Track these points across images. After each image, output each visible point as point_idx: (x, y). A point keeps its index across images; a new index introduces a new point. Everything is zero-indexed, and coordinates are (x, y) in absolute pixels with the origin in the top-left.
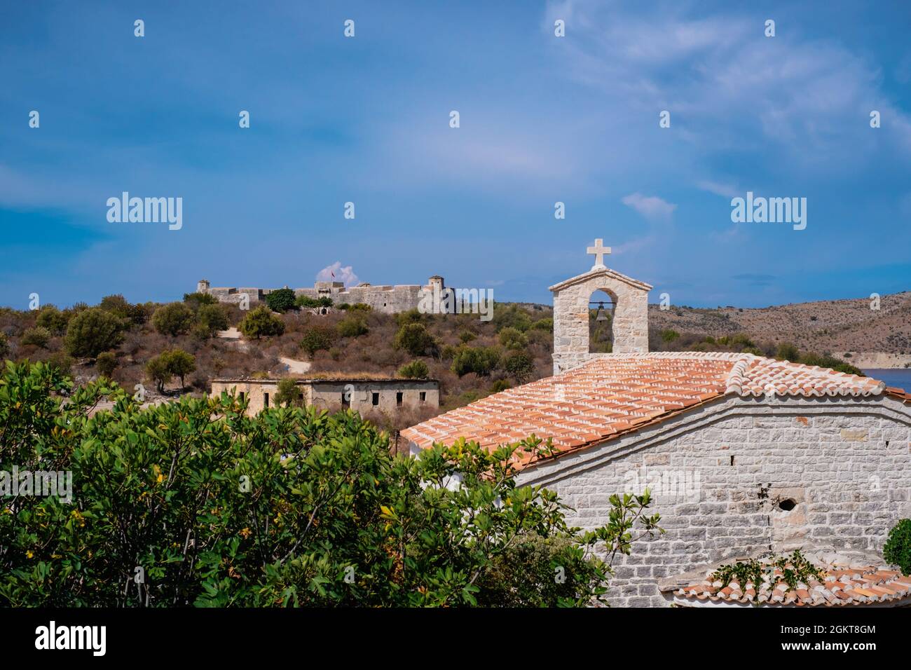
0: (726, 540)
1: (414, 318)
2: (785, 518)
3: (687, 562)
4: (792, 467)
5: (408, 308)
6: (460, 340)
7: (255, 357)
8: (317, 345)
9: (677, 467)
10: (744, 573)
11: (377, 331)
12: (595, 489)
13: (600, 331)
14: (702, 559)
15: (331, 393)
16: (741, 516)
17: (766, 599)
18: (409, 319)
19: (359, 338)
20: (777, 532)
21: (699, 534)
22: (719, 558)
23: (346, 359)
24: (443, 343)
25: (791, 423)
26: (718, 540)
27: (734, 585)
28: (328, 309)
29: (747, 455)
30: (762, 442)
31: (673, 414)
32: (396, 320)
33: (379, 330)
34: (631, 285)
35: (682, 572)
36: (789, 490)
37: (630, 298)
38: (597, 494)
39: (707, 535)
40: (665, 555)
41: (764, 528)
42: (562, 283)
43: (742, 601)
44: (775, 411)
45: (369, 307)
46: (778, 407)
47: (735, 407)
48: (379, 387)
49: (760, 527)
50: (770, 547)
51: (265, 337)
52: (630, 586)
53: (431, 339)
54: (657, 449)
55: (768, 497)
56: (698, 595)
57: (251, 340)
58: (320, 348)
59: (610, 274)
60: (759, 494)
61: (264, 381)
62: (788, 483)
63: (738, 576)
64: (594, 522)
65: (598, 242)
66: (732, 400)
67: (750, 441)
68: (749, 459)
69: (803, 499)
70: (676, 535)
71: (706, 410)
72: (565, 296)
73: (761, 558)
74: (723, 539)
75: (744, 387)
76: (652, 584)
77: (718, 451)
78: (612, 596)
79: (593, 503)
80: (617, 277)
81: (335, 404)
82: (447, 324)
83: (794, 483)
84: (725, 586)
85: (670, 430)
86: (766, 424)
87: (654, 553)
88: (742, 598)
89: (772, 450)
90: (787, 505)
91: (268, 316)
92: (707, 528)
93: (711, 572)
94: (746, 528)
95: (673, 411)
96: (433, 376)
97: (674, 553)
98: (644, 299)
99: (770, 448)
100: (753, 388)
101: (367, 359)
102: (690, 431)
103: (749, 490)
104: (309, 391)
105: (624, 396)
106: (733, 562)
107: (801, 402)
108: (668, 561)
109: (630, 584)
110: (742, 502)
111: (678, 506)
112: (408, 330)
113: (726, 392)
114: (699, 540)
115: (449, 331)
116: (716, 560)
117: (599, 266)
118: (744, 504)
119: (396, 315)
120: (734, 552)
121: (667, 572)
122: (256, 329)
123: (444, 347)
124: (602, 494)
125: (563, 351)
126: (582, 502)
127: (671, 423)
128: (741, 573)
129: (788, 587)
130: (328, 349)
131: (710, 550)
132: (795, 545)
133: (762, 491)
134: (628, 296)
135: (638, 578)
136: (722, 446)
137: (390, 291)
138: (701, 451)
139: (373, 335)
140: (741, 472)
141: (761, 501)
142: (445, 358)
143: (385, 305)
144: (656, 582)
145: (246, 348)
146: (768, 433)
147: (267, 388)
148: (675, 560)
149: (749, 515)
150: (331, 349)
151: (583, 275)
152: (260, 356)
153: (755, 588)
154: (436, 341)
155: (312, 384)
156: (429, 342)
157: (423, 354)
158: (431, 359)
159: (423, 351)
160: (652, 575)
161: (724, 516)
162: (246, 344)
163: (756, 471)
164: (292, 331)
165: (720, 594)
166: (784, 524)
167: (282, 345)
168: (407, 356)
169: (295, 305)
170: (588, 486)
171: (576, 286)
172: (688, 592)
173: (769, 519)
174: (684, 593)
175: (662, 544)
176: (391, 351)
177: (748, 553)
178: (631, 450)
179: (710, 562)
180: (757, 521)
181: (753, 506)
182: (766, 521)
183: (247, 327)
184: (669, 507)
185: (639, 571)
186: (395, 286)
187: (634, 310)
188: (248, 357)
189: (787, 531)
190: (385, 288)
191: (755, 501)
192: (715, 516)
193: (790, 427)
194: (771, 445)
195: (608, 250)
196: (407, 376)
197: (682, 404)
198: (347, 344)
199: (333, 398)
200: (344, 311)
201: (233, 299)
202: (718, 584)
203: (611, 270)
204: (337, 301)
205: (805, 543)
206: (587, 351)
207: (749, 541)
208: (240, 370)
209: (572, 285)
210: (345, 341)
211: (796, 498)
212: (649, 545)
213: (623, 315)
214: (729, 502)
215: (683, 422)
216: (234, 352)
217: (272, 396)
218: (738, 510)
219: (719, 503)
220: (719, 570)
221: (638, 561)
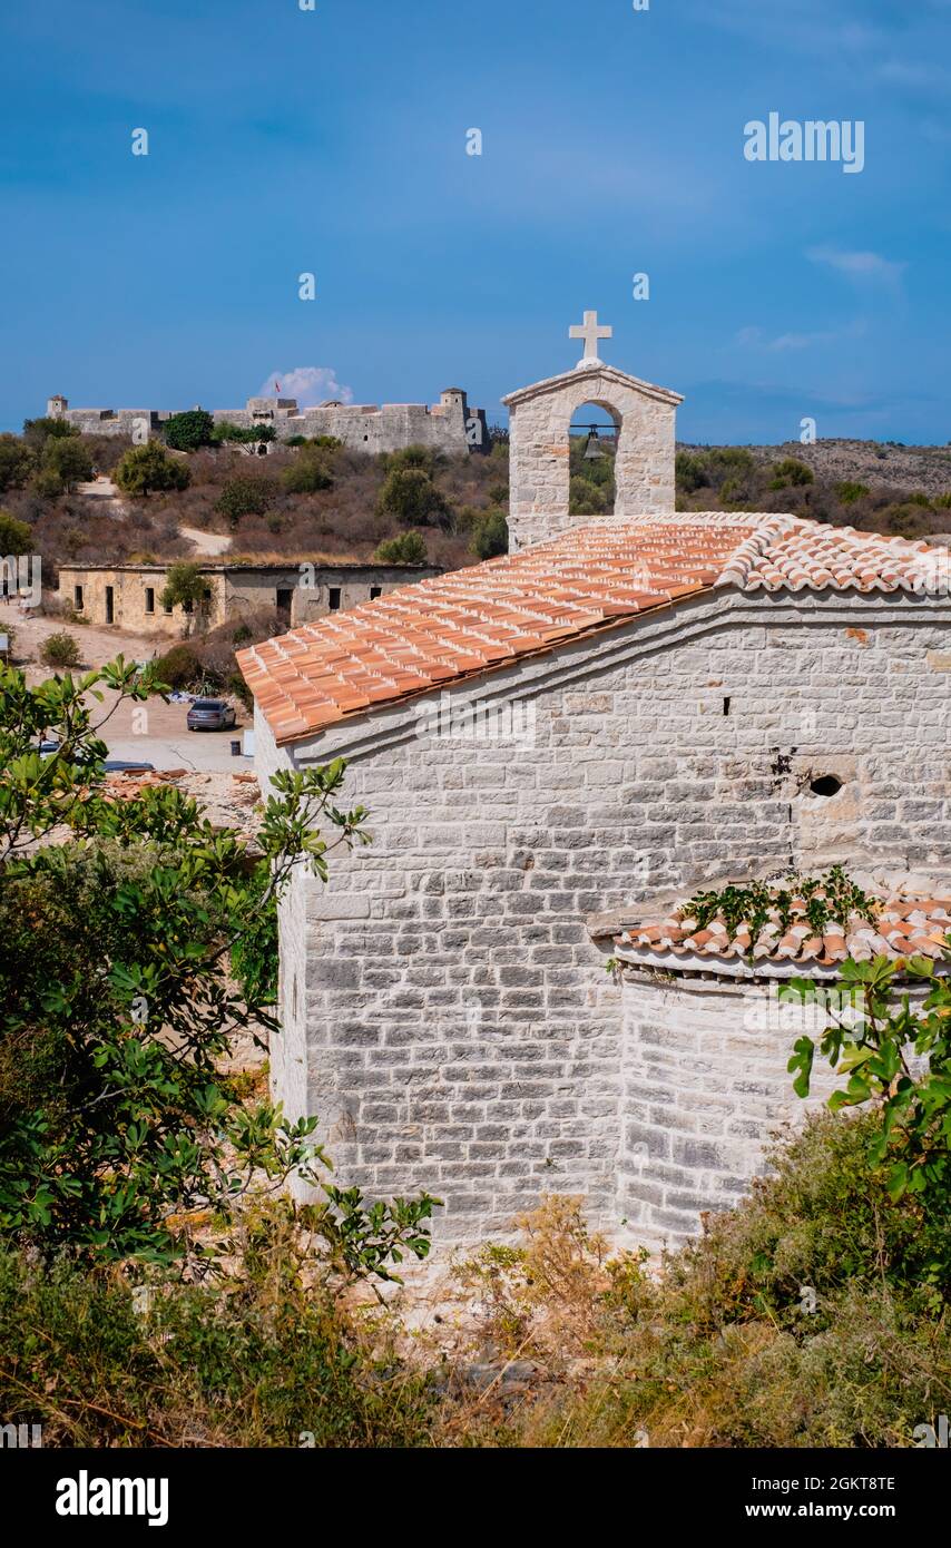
0: (712, 846)
1: (412, 460)
2: (821, 808)
3: (640, 885)
4: (835, 718)
5: (405, 443)
6: (490, 499)
7: (137, 527)
8: (243, 506)
9: (624, 718)
10: (737, 906)
11: (349, 483)
12: (474, 756)
13: (731, 484)
14: (668, 881)
15: (257, 590)
16: (739, 805)
17: (767, 952)
18: (403, 462)
19: (317, 495)
20: (805, 833)
21: (663, 836)
22: (698, 878)
23: (293, 532)
24: (459, 504)
25: (834, 639)
26: (697, 847)
27: (717, 927)
28: (269, 446)
29: (754, 696)
30: (782, 674)
31: (617, 623)
32: (382, 463)
33: (353, 480)
34: (645, 394)
35: (631, 903)
36: (830, 759)
37: (644, 417)
38: (478, 764)
39: (678, 838)
40: (600, 873)
41: (781, 827)
42: (521, 391)
43: (725, 955)
44: (807, 618)
45: (339, 442)
46: (812, 610)
47: (733, 609)
48: (341, 578)
49: (775, 825)
50: (791, 860)
51: (158, 493)
52: (537, 928)
53: (438, 497)
54: (590, 684)
55: (789, 771)
56: (653, 943)
57: (133, 498)
58: (249, 511)
59: (608, 375)
60: (774, 767)
61: (145, 568)
62: (827, 746)
63: (726, 911)
64: (473, 814)
65: (590, 317)
66: (727, 597)
67: (760, 672)
68: (757, 704)
69: (854, 776)
70: (622, 837)
71: (679, 615)
72: (527, 414)
73: (772, 879)
74: (706, 846)
75: (752, 574)
76: (575, 923)
77: (701, 690)
78: (504, 944)
79: (472, 780)
80: (621, 379)
81: (265, 607)
82: (470, 471)
83: (838, 747)
84: (701, 927)
85: (613, 652)
86: (790, 641)
87: (581, 869)
88: (725, 949)
89: (800, 689)
90: (827, 786)
91: (161, 457)
92: (677, 825)
93: (681, 903)
94: (748, 826)
95: (619, 616)
96: (438, 560)
97: (616, 869)
98: (669, 419)
99: (795, 685)
100: (768, 576)
101: (327, 531)
102: (649, 654)
103: (756, 759)
104: (220, 585)
105: (572, 590)
106: (720, 886)
107: (855, 601)
108: (605, 883)
109: (537, 923)
110: (742, 780)
111: (626, 786)
112: (398, 481)
113: (716, 584)
114: (662, 846)
115: (472, 484)
116: (691, 883)
117: (590, 360)
118: (746, 784)
119: (384, 456)
120: (726, 867)
121: (604, 903)
122: (140, 479)
123: (460, 511)
124: (490, 764)
125: (521, 512)
126: (451, 778)
127: (614, 639)
128: (731, 905)
129: (810, 932)
130: (261, 514)
131: (682, 864)
132: (836, 858)
133: (780, 760)
134: (639, 414)
135: (552, 914)
136: (709, 681)
137: (375, 414)
138: (670, 690)
139: (341, 490)
140: (742, 726)
141: (777, 778)
142: (462, 529)
143: (366, 438)
144: (583, 920)
145: (122, 511)
146: (793, 657)
147: (150, 579)
148: (619, 881)
149: (755, 804)
150: (268, 514)
151: (559, 377)
152: (147, 527)
153: (751, 933)
154: (447, 500)
155: (226, 573)
156: (435, 501)
157: (423, 522)
158: (439, 531)
159: (425, 517)
160: (576, 909)
161: (708, 806)
162: (123, 504)
163: (769, 726)
164: (204, 483)
165: (689, 943)
166: (819, 820)
167: (185, 507)
168: (395, 525)
169: (213, 438)
170: (463, 750)
171: (546, 396)
172: (635, 939)
173: (790, 810)
174: (629, 940)
175: (595, 853)
176: (370, 516)
177: (751, 870)
178: (540, 687)
179: (682, 885)
180: (769, 814)
181: (762, 788)
182: (786, 814)
183: (126, 476)
184: (610, 788)
185: (552, 901)
186: (384, 406)
187: (651, 438)
188: (125, 527)
189: (823, 833)
190: (365, 410)
191: (765, 779)
192: (692, 804)
193: (835, 645)
194: (797, 678)
195: (607, 331)
196: (391, 560)
197: (636, 605)
198: (296, 506)
199: (261, 597)
200: (296, 449)
201: (111, 428)
202: (691, 924)
203: (609, 368)
204: (284, 433)
205: (853, 854)
206: (565, 513)
207: (754, 850)
208: (113, 551)
209: (540, 394)
210: (291, 502)
211: (841, 774)
212: (572, 855)
213: (631, 447)
214: (719, 780)
215: (636, 637)
216: (104, 517)
217: (158, 593)
218: (735, 795)
219: (701, 781)
220: (694, 899)
221: (551, 883)
